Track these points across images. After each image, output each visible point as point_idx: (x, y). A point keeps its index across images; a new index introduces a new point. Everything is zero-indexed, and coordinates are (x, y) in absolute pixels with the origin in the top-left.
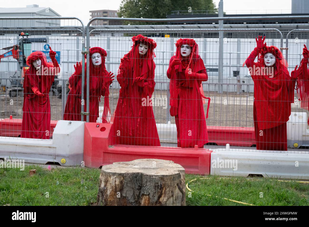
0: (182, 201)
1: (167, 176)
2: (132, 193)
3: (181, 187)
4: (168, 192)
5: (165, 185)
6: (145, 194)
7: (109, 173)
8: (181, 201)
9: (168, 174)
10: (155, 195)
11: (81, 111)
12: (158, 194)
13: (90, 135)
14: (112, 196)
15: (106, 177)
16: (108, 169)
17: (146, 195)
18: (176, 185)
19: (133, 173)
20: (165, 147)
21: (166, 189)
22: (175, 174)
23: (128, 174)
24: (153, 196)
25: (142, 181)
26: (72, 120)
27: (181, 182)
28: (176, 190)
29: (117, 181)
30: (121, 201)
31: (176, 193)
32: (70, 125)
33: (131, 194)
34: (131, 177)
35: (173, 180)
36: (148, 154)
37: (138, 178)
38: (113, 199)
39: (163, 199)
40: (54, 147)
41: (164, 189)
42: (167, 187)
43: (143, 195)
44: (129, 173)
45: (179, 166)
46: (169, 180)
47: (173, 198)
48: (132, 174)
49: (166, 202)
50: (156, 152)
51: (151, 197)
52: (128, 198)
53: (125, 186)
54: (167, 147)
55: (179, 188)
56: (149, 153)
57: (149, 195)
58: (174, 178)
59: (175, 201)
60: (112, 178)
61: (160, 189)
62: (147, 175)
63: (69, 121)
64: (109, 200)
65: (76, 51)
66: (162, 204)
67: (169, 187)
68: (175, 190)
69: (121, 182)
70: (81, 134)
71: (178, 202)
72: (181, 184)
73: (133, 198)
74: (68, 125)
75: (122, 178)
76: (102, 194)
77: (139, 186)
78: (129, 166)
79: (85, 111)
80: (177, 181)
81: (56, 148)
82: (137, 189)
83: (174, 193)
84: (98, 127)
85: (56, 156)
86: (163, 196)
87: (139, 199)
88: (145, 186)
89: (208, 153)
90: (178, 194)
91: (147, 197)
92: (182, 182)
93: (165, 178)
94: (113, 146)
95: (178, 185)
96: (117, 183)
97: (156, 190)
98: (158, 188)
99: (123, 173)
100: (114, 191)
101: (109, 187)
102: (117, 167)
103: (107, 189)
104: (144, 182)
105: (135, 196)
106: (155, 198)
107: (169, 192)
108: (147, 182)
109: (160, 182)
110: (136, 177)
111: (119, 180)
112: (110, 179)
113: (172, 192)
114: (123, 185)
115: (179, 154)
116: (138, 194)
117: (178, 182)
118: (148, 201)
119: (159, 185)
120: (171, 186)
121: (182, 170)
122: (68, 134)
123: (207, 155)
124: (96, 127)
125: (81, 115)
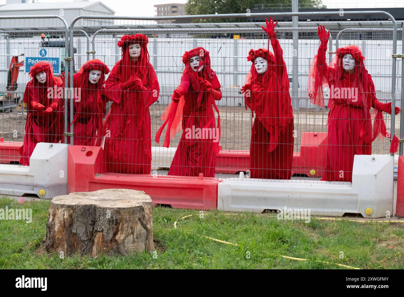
0: (147, 239)
1: (124, 208)
2: (85, 229)
3: (145, 222)
4: (126, 229)
5: (121, 220)
6: (98, 230)
7: (57, 205)
8: (145, 240)
9: (125, 207)
10: (109, 232)
11: (64, 132)
12: (113, 230)
13: (73, 161)
14: (60, 233)
15: (53, 210)
16: (58, 200)
17: (99, 232)
18: (137, 220)
19: (85, 204)
20: (161, 176)
21: (123, 225)
22: (136, 207)
23: (78, 206)
24: (108, 233)
25: (95, 215)
26: (54, 142)
27: (144, 217)
28: (138, 227)
29: (65, 214)
30: (70, 238)
31: (138, 229)
32: (51, 148)
33: (82, 231)
34: (82, 210)
35: (132, 214)
36: (142, 185)
37: (91, 211)
38: (62, 236)
39: (120, 237)
40: (31, 176)
41: (121, 224)
42: (124, 222)
43: (97, 231)
44: (80, 205)
45: (148, 197)
46: (127, 214)
47: (133, 236)
48: (84, 206)
49: (124, 240)
50: (151, 182)
51: (105, 234)
52: (79, 235)
53: (75, 220)
54: (164, 176)
55: (142, 224)
56: (143, 183)
57: (102, 231)
58: (133, 211)
59: (136, 240)
60: (60, 211)
61: (116, 224)
62: (101, 208)
63: (50, 144)
64: (57, 237)
65: (115, 56)
66: (118, 242)
67: (127, 222)
68: (136, 226)
69: (71, 216)
70: (63, 159)
71: (141, 240)
72: (144, 218)
73: (85, 235)
74: (49, 148)
75: (72, 211)
76: (49, 230)
77: (92, 221)
78: (87, 197)
79: (69, 131)
80: (138, 215)
81: (33, 176)
82: (90, 224)
83: (134, 229)
84: (84, 151)
85: (35, 186)
86: (119, 233)
87: (92, 236)
88: (98, 220)
89: (215, 183)
90: (141, 232)
91: (101, 233)
92: (146, 216)
93: (122, 212)
94: (102, 175)
95: (140, 219)
96: (66, 217)
97: (111, 226)
98: (113, 223)
99: (73, 205)
100: (63, 227)
101: (57, 221)
102: (71, 197)
103: (54, 224)
104: (97, 217)
105: (88, 233)
106: (110, 235)
107: (128, 228)
108: (100, 215)
109: (115, 216)
110: (89, 210)
111: (67, 214)
112: (58, 212)
113: (131, 228)
114: (73, 220)
115: (179, 184)
116: (91, 230)
117: (139, 217)
118: (102, 238)
119: (114, 219)
120: (130, 221)
121: (148, 202)
122: (48, 159)
123: (214, 185)
124: (82, 151)
125: (64, 136)
